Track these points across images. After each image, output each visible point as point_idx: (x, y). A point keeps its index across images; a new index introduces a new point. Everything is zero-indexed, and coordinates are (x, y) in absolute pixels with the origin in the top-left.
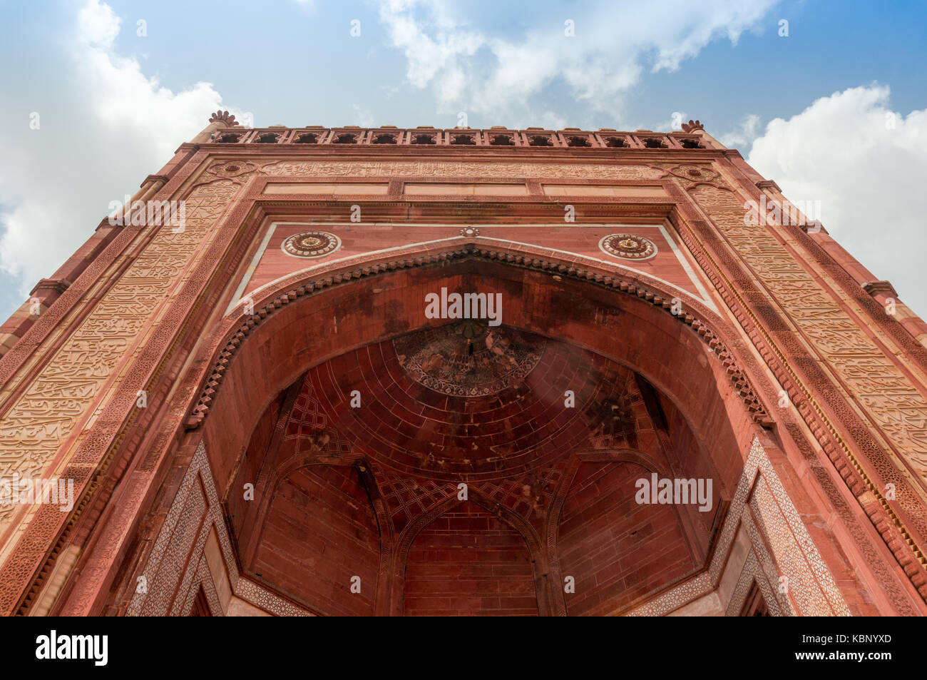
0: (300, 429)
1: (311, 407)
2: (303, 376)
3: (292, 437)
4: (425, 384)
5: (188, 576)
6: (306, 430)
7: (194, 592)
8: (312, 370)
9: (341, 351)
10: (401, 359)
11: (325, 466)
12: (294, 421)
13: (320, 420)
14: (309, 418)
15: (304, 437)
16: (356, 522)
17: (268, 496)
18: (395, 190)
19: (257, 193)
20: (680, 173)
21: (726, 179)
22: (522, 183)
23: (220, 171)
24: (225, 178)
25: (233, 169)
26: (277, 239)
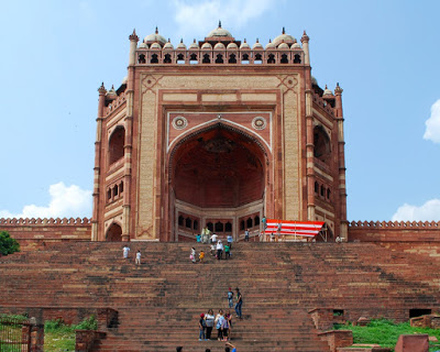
18: (199, 98)
19: (161, 99)
20: (286, 82)
21: (299, 86)
22: (235, 92)
23: (145, 82)
24: (149, 89)
25: (149, 82)
26: (171, 120)
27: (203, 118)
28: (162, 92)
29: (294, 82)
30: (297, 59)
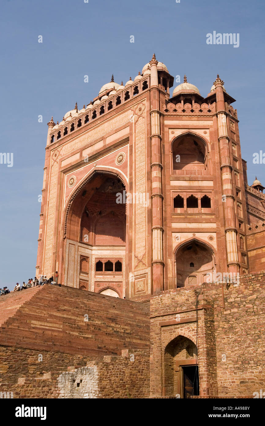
0: (94, 213)
1: (93, 209)
2: (86, 207)
3: (94, 215)
4: (112, 192)
5: (76, 256)
6: (95, 212)
7: (79, 257)
8: (87, 205)
9: (89, 199)
10: (103, 191)
11: (104, 216)
12: (92, 213)
13: (97, 210)
14: (94, 211)
15: (96, 213)
16: (117, 222)
17: (94, 229)
18: (81, 155)
19: (60, 168)
20: (137, 111)
21: (146, 111)
22: (103, 139)
23: (54, 157)
24: (55, 161)
25: (56, 155)
26: (67, 182)
27: (85, 171)
28: (62, 161)
29: (143, 109)
30: (145, 86)
